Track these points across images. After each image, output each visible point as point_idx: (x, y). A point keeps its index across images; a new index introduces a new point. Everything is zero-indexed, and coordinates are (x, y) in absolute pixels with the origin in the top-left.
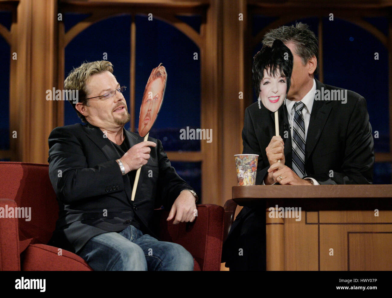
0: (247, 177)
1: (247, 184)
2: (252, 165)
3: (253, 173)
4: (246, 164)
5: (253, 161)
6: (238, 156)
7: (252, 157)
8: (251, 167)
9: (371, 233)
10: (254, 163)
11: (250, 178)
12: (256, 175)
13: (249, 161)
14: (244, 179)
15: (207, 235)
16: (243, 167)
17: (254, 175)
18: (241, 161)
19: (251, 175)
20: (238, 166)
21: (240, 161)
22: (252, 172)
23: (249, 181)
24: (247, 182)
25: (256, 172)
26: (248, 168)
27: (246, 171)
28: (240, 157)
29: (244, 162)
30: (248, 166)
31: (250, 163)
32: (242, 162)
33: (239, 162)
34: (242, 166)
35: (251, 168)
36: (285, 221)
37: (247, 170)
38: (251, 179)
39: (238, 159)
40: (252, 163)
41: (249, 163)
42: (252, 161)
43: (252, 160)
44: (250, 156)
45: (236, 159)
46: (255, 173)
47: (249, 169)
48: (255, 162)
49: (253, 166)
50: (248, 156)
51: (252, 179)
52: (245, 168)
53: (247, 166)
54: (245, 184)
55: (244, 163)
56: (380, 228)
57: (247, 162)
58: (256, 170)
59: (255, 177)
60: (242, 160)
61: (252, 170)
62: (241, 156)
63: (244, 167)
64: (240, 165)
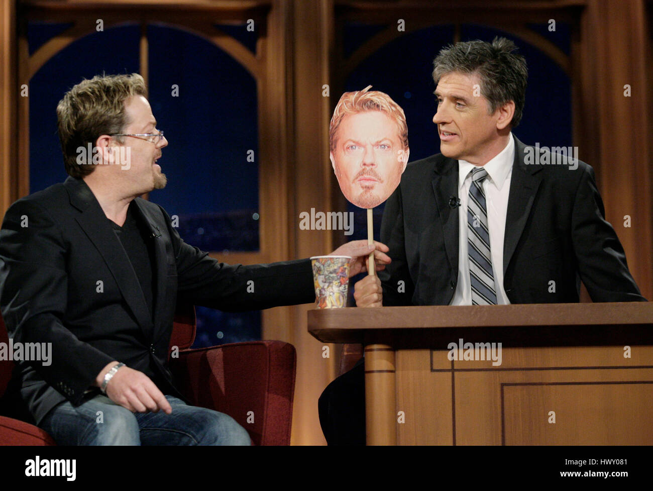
0: (331, 294)
1: (333, 306)
2: (340, 274)
3: (342, 288)
4: (331, 273)
5: (342, 268)
6: (317, 259)
7: (340, 260)
8: (339, 277)
9: (541, 384)
10: (343, 271)
11: (336, 295)
12: (346, 290)
13: (336, 267)
14: (328, 298)
15: (267, 393)
16: (325, 277)
17: (344, 291)
18: (322, 267)
19: (339, 290)
20: (317, 275)
21: (320, 267)
22: (340, 286)
23: (336, 301)
24: (332, 303)
25: (347, 286)
26: (333, 278)
27: (331, 284)
28: (321, 261)
29: (327, 268)
30: (334, 275)
31: (337, 271)
32: (324, 269)
33: (319, 270)
34: (323, 276)
35: (338, 279)
36: (397, 366)
37: (332, 282)
38: (339, 297)
39: (317, 264)
40: (340, 271)
41: (335, 271)
42: (339, 267)
43: (340, 265)
44: (337, 258)
45: (313, 265)
46: (345, 287)
47: (336, 280)
48: (345, 268)
49: (342, 275)
50: (333, 258)
51: (341, 297)
52: (329, 279)
53: (331, 275)
54: (329, 306)
55: (327, 271)
56: (554, 376)
57: (331, 269)
58: (348, 282)
59: (346, 294)
60: (324, 266)
61: (340, 282)
62: (322, 258)
63: (327, 277)
64: (320, 274)
